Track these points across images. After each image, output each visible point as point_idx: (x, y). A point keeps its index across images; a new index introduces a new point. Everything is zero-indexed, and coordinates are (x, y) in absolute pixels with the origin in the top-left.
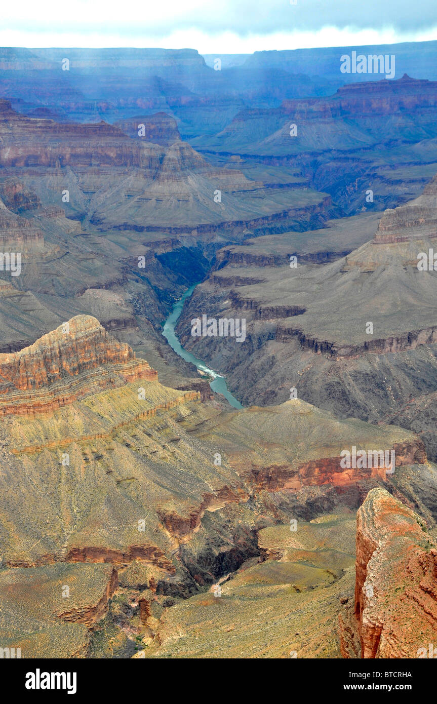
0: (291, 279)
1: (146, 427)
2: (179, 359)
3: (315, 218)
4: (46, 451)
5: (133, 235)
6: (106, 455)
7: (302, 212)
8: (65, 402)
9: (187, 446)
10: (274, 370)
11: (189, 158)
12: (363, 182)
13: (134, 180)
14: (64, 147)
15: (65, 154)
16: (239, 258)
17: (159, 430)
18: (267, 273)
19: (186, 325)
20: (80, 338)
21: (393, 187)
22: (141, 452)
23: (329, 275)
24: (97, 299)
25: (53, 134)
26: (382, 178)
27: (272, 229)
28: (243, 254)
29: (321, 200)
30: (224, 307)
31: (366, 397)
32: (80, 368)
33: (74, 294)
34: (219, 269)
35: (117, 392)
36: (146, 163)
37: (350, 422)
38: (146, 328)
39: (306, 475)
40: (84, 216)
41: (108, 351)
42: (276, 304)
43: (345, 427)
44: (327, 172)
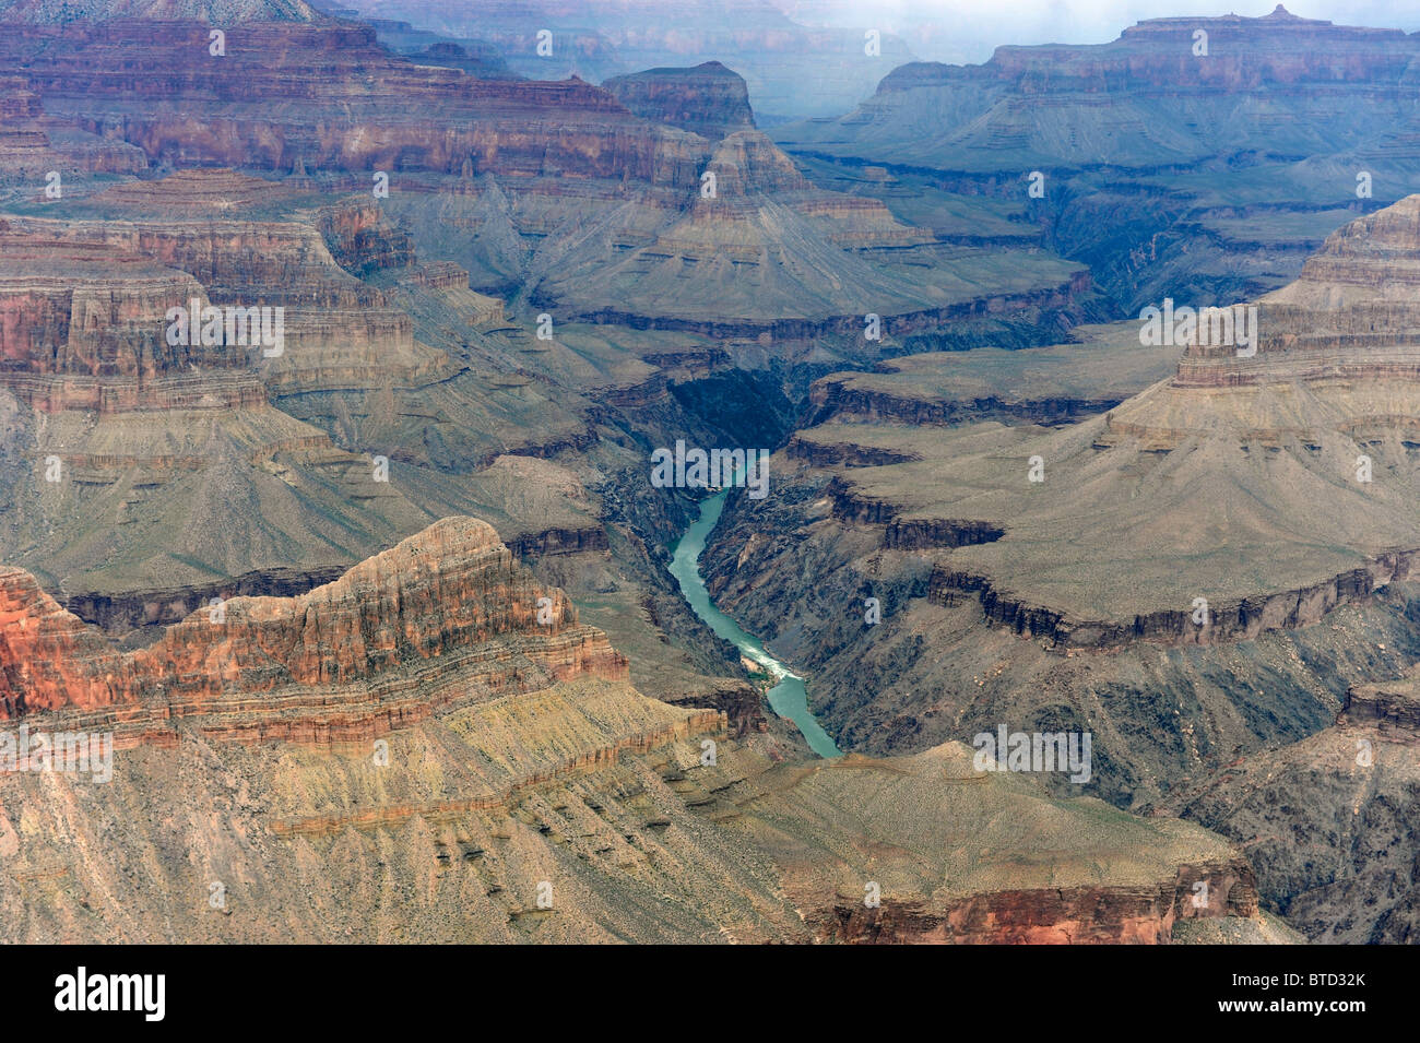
0: (978, 457)
1: (591, 788)
2: (701, 629)
3: (1049, 318)
4: (350, 829)
5: (623, 336)
6: (491, 851)
7: (1020, 304)
8: (405, 718)
9: (686, 839)
10: (919, 668)
11: (766, 167)
12: (1169, 242)
13: (635, 212)
14: (483, 132)
15: (486, 147)
16: (862, 402)
17: (621, 798)
18: (922, 439)
19: (726, 551)
20: (450, 571)
21: (1238, 257)
22: (573, 846)
23: (1066, 453)
24: (521, 479)
25: (462, 102)
26: (1212, 234)
27: (947, 338)
28: (871, 393)
29: (1066, 278)
30: (817, 514)
31: (1132, 747)
32: (447, 640)
33: (472, 464)
34: (814, 424)
35: (528, 702)
36: (665, 173)
37: (1080, 805)
38: (628, 552)
39: (964, 928)
40: (517, 288)
41: (515, 605)
42: (936, 514)
43: (1067, 817)
44: (1088, 215)
